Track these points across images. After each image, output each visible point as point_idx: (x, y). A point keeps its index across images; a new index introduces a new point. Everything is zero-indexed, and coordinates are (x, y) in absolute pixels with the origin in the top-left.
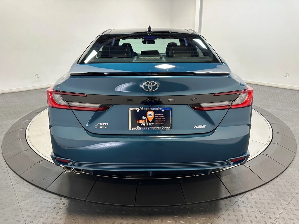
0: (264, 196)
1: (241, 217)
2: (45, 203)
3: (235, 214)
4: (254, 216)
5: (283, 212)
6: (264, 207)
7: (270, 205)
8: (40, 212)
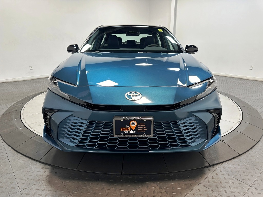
0: (239, 165)
1: (220, 183)
2: (38, 173)
3: (214, 181)
4: (232, 183)
5: (257, 179)
6: (240, 175)
7: (245, 173)
8: (34, 180)
